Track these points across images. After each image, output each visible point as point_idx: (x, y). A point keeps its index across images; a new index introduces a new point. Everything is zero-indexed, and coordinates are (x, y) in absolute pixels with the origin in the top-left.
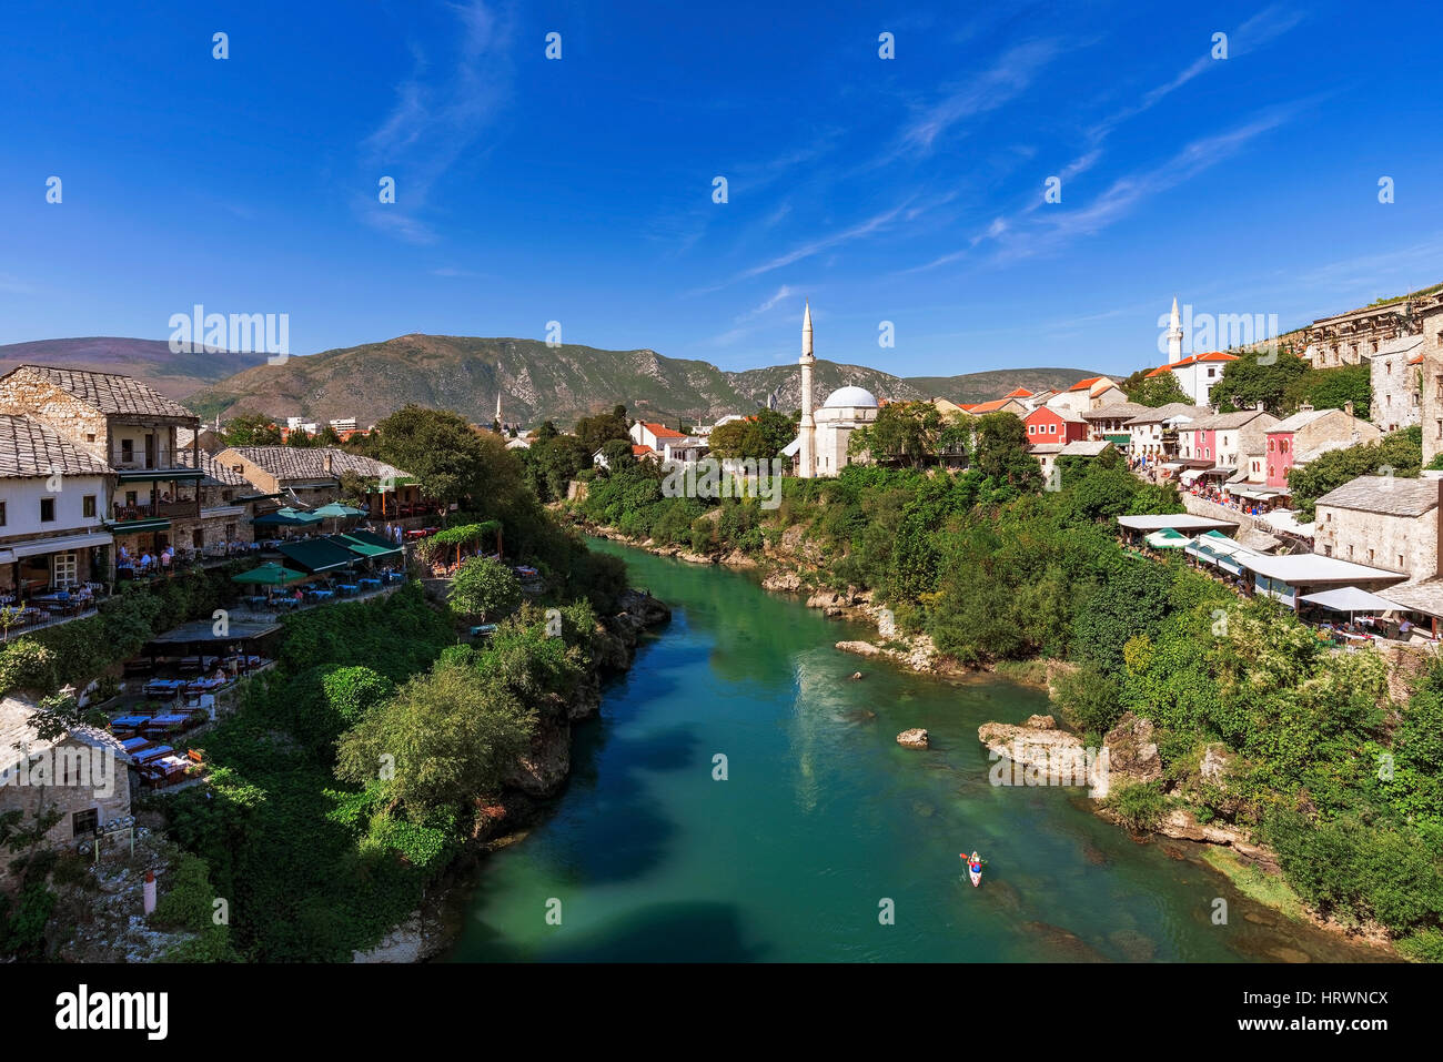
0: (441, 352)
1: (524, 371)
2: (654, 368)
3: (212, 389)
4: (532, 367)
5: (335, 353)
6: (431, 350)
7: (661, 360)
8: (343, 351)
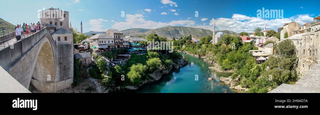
0: (172, 28)
1: (183, 31)
2: (202, 30)
3: (143, 34)
4: (184, 30)
5: (158, 29)
6: (170, 28)
7: (203, 29)
8: (159, 29)
